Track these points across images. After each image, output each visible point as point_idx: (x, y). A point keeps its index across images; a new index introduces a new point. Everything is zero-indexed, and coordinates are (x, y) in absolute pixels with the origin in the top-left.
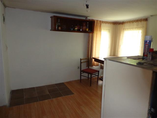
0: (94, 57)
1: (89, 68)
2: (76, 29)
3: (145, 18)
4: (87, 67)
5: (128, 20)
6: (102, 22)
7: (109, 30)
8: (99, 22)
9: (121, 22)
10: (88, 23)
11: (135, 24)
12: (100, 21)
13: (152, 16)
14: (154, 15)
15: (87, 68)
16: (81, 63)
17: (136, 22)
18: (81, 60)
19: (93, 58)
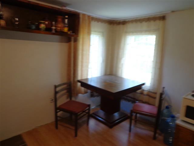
0: (79, 78)
1: (71, 99)
2: (42, 26)
3: (161, 15)
4: (67, 98)
5: (134, 18)
6: (92, 18)
7: (103, 32)
8: (87, 18)
9: (121, 21)
10: (67, 17)
11: (145, 24)
12: (89, 16)
13: (173, 12)
14: (177, 11)
15: (69, 100)
16: (56, 93)
17: (146, 22)
18: (56, 87)
19: (79, 81)
